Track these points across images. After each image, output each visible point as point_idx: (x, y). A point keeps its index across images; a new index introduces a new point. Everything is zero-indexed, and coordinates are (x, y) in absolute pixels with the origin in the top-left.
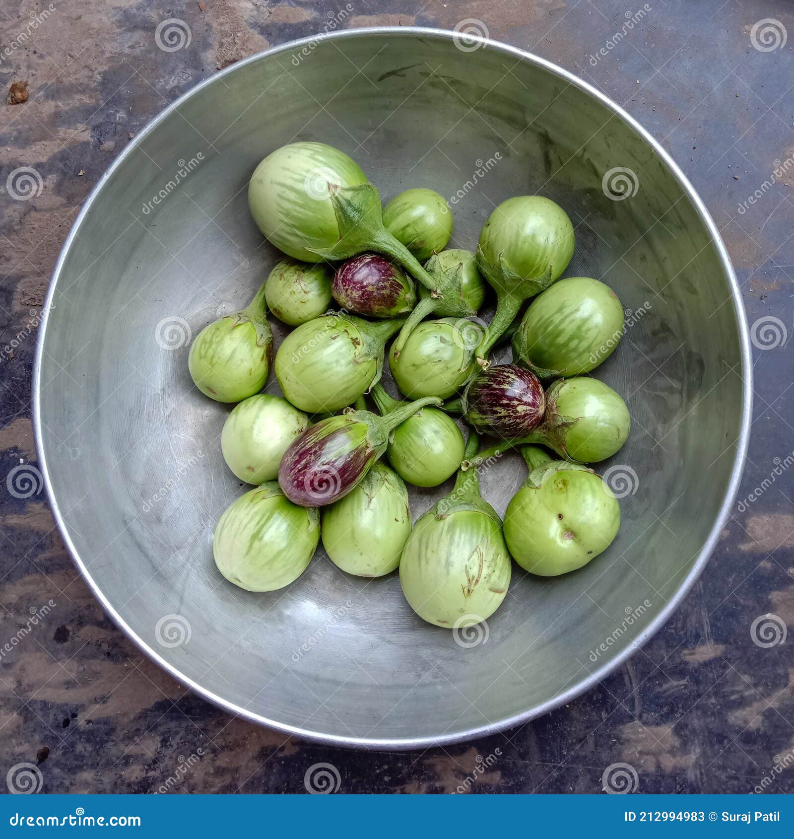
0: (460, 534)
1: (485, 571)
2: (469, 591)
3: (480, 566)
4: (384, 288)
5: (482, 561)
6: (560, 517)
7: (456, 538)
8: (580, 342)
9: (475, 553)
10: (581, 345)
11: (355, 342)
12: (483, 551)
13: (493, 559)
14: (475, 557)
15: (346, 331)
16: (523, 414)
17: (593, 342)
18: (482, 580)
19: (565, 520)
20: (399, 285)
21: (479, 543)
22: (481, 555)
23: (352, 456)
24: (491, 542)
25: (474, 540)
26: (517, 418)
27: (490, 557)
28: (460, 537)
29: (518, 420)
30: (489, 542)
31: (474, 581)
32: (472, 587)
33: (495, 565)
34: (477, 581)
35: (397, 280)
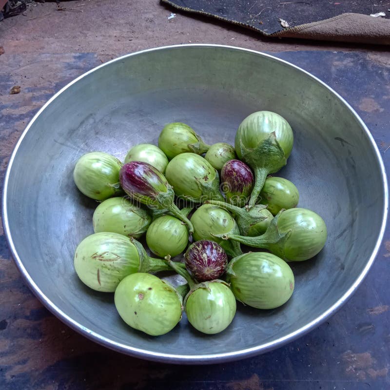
0: (125, 248)
1: (107, 263)
2: (95, 257)
3: (110, 260)
4: (238, 181)
5: (113, 260)
6: (150, 289)
7: (122, 246)
8: (256, 271)
9: (116, 256)
10: (255, 272)
11: (206, 178)
12: (119, 261)
13: (115, 268)
14: (115, 257)
15: (210, 173)
16: (202, 258)
17: (260, 277)
18: (103, 262)
19: (149, 291)
20: (242, 189)
21: (122, 258)
22: (116, 260)
23: (148, 185)
24: (125, 266)
25: (123, 255)
26: (199, 256)
27: (116, 266)
28: (123, 248)
29: (198, 257)
30: (125, 265)
31: (101, 258)
32: (97, 258)
33: (112, 270)
34: (101, 260)
35: (244, 188)
